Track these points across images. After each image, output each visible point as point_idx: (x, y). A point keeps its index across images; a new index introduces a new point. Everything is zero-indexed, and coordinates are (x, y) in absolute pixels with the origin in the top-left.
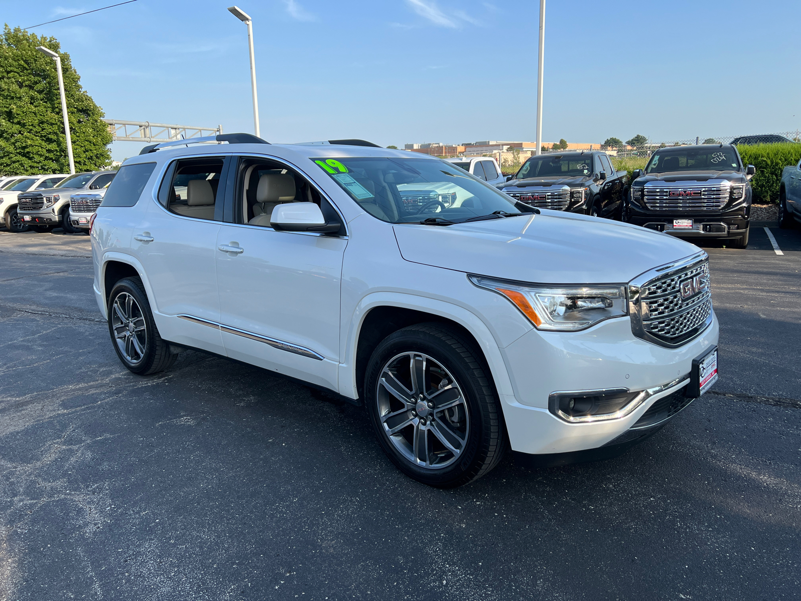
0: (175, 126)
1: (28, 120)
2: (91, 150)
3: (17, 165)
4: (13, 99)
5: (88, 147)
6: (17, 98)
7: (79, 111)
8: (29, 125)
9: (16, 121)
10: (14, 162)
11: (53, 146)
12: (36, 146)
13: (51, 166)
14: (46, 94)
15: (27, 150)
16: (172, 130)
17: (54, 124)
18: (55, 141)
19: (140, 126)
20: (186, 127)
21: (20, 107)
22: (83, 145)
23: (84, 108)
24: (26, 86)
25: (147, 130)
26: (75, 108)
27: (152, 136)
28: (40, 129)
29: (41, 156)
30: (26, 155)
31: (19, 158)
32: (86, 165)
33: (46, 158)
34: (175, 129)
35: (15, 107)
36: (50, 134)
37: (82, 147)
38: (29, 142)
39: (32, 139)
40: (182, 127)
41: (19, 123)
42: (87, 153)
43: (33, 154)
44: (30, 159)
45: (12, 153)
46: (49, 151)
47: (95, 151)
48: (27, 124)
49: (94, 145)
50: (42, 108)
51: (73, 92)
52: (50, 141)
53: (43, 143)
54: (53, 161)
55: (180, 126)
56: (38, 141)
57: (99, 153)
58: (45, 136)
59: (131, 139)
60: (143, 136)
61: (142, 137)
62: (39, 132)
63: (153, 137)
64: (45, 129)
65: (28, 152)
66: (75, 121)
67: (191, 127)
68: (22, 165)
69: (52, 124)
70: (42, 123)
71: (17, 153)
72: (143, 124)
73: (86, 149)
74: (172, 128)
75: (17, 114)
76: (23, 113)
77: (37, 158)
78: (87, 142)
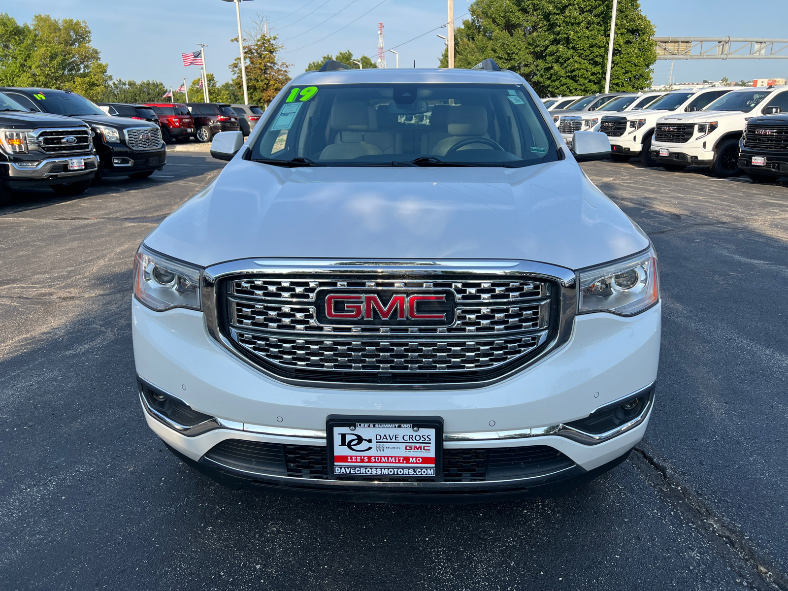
0: (761, 40)
1: (581, 45)
2: (631, 72)
3: (564, 87)
4: (573, 25)
5: (629, 68)
6: (576, 24)
7: (628, 31)
8: (581, 50)
9: (571, 46)
10: (562, 85)
11: (598, 69)
12: (583, 69)
13: (592, 88)
14: (603, 17)
15: (574, 73)
16: (756, 44)
17: (602, 47)
18: (600, 63)
19: (720, 42)
20: (775, 40)
21: (577, 32)
22: (624, 67)
23: (635, 28)
24: (587, 11)
25: (727, 47)
26: (626, 29)
27: (731, 52)
28: (590, 52)
29: (585, 78)
30: (573, 78)
31: (569, 81)
32: (624, 86)
33: (590, 81)
34: (761, 43)
35: (572, 33)
36: (597, 57)
37: (623, 68)
38: (577, 66)
39: (580, 63)
40: (769, 40)
41: (573, 48)
42: (627, 75)
43: (579, 78)
44: (576, 82)
45: (562, 77)
46: (593, 74)
47: (634, 73)
48: (579, 48)
49: (635, 66)
50: (595, 32)
51: (627, 13)
52: (596, 64)
53: (590, 66)
54: (594, 84)
55: (766, 40)
56: (586, 64)
57: (637, 74)
58: (592, 59)
59: (705, 57)
60: (720, 53)
61: (718, 54)
62: (588, 56)
63: (731, 54)
64: (593, 52)
65: (575, 76)
66: (621, 41)
67: (782, 40)
68: (568, 88)
69: (600, 47)
70: (591, 46)
71: (566, 76)
72: (723, 39)
73: (626, 71)
74: (757, 42)
75: (573, 40)
76: (578, 38)
77: (581, 80)
78: (628, 64)
